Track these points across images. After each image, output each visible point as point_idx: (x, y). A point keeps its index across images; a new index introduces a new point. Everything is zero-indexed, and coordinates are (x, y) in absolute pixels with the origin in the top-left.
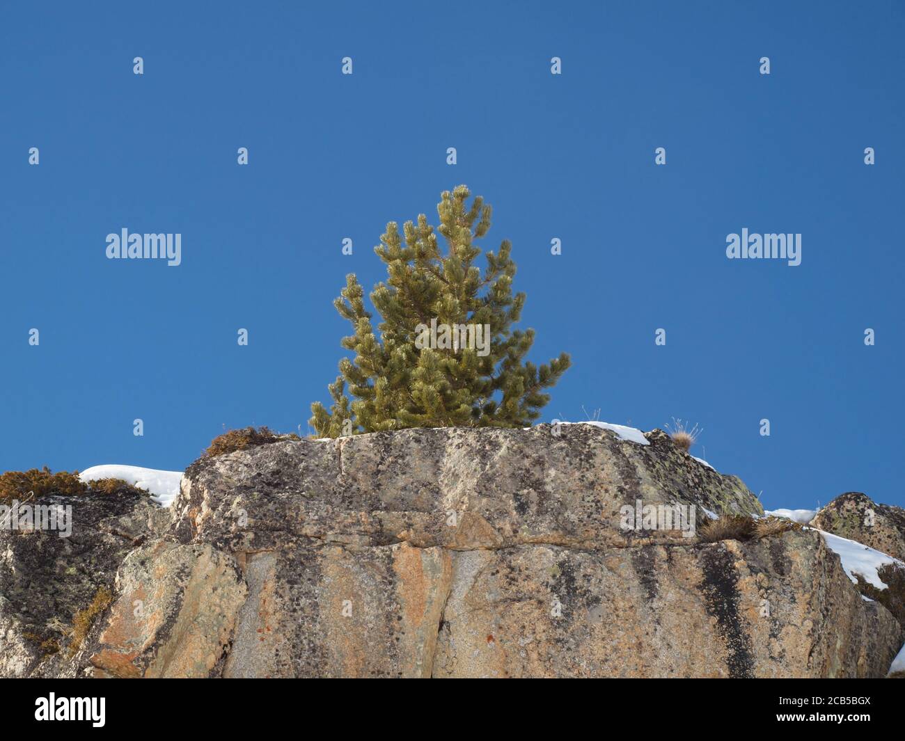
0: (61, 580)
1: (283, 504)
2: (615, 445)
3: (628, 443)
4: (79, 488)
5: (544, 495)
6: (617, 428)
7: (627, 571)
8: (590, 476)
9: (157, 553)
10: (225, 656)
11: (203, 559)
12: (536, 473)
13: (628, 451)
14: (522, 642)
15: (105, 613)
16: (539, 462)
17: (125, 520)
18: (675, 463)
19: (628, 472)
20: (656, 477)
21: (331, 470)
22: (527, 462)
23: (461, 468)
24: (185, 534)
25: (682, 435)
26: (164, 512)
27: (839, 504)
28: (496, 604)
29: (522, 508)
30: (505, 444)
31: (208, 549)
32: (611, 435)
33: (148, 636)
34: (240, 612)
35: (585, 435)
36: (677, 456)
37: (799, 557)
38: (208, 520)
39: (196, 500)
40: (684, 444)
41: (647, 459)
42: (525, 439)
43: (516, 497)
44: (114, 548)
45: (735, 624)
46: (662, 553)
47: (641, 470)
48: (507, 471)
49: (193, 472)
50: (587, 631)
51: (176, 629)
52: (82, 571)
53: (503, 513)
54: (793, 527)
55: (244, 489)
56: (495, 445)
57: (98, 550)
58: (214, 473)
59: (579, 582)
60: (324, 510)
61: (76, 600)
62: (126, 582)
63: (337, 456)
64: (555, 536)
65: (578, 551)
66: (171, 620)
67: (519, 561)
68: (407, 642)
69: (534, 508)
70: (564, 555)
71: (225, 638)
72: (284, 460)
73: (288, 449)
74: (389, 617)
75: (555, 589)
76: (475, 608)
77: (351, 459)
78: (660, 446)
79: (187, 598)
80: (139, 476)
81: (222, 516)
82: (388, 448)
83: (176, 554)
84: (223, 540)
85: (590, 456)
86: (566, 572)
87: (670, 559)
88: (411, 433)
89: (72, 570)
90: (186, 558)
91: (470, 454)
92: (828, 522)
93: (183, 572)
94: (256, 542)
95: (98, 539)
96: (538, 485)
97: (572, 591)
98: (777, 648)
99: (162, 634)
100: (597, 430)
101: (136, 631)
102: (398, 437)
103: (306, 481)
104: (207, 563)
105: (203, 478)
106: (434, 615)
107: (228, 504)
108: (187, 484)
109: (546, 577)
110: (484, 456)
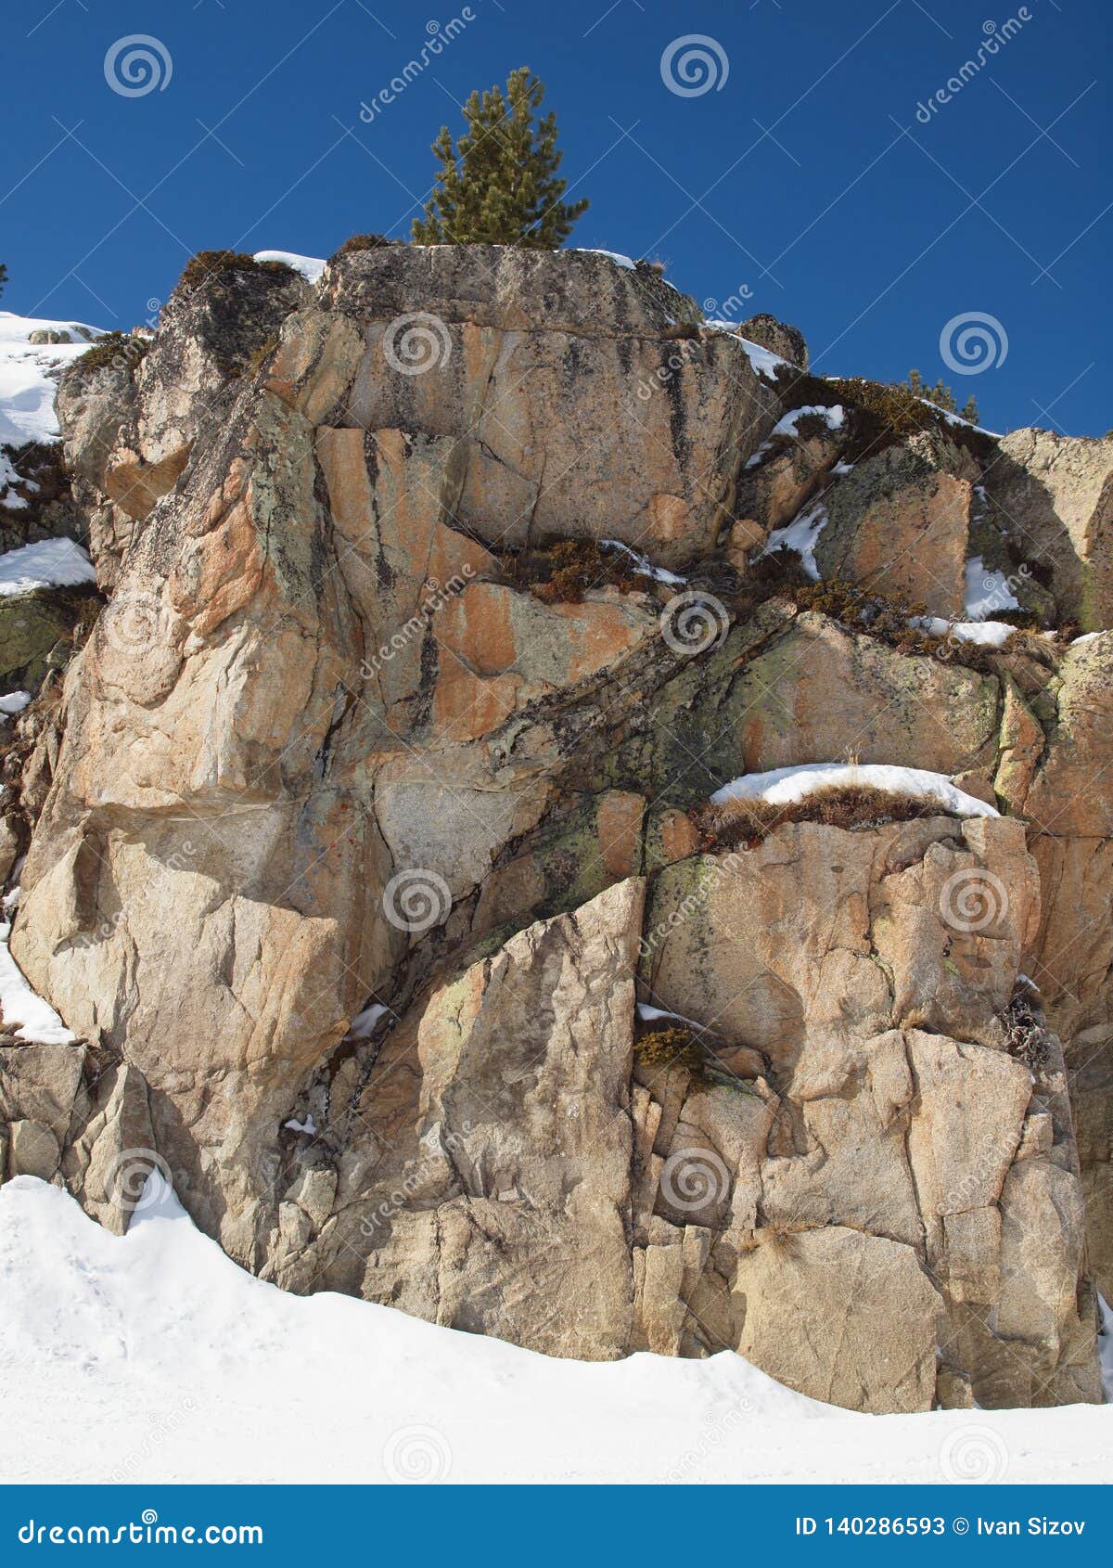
0: (242, 329)
1: (392, 290)
2: (613, 268)
3: (623, 267)
4: (254, 266)
5: (564, 298)
6: (616, 256)
7: (613, 354)
8: (595, 288)
9: (309, 316)
10: (349, 388)
11: (338, 323)
12: (560, 282)
13: (621, 273)
14: (542, 394)
15: (273, 354)
16: (562, 276)
17: (284, 291)
18: (651, 284)
19: (620, 288)
20: (639, 293)
21: (425, 268)
22: (554, 275)
23: (511, 275)
24: (326, 305)
25: (658, 265)
26: (311, 287)
27: (755, 321)
28: (527, 368)
29: (549, 306)
30: (541, 261)
31: (342, 316)
32: (611, 259)
33: (300, 371)
34: (360, 359)
35: (594, 259)
36: (653, 279)
37: (724, 355)
38: (341, 296)
39: (334, 281)
40: (659, 271)
41: (633, 281)
42: (555, 258)
43: (545, 298)
44: (277, 310)
45: (678, 395)
46: (636, 343)
47: (629, 287)
48: (541, 280)
49: (332, 262)
50: (584, 391)
51: (318, 369)
52: (255, 323)
53: (536, 308)
54: (720, 335)
55: (366, 277)
56: (535, 261)
57: (266, 310)
58: (346, 264)
59: (581, 359)
60: (419, 295)
61: (252, 342)
62: (287, 334)
63: (429, 259)
64: (568, 326)
65: (583, 337)
66: (316, 362)
67: (544, 341)
68: (468, 388)
69: (556, 306)
70: (573, 339)
71: (350, 377)
72: (393, 259)
73: (397, 252)
74: (457, 371)
75: (565, 362)
76: (513, 369)
77: (438, 262)
78: (643, 271)
79: (326, 349)
80: (295, 261)
81: (350, 294)
82: (463, 256)
83: (320, 316)
84: (350, 311)
85: (596, 274)
86: (574, 350)
87: (641, 348)
88: (479, 247)
89: (249, 323)
90: (326, 322)
91: (518, 265)
92: (746, 333)
93: (324, 331)
94: (373, 314)
95: (266, 302)
96: (560, 291)
97: (576, 364)
98: (702, 412)
99: (310, 371)
100: (603, 257)
101: (293, 368)
102: (470, 251)
103: (408, 275)
104: (340, 325)
105: (339, 267)
106: (486, 372)
107: (355, 287)
108: (328, 271)
109: (561, 353)
110: (527, 268)
